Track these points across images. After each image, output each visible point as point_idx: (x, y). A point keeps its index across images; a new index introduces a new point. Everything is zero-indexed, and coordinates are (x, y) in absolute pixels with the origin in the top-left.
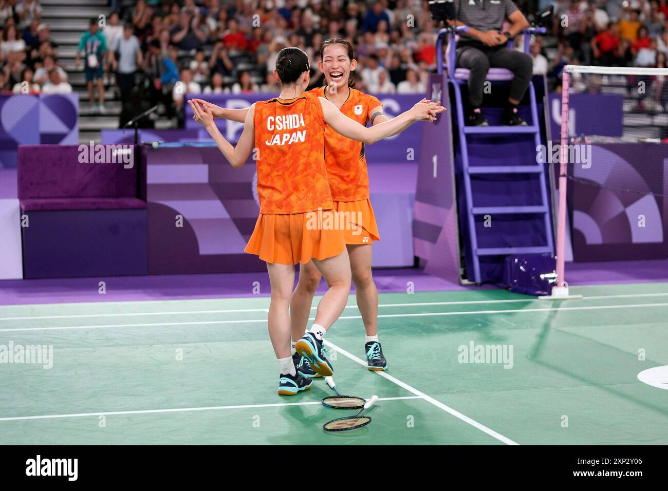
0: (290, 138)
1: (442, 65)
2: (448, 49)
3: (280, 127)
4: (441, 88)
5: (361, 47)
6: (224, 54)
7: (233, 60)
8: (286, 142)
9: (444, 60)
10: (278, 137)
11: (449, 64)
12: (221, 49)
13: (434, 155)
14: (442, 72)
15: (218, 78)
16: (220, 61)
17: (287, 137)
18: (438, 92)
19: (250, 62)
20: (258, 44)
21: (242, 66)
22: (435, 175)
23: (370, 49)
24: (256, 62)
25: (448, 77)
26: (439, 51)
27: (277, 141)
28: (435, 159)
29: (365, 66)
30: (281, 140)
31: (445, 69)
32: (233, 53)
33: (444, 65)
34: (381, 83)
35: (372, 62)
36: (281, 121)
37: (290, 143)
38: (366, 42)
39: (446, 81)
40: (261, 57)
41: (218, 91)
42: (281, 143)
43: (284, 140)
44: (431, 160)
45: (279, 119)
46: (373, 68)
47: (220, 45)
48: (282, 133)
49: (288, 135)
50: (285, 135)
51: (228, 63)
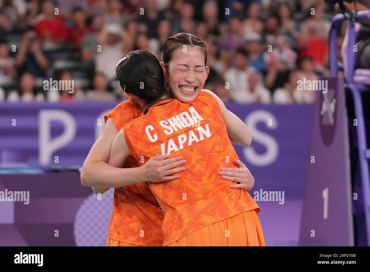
0: (188, 138)
1: (336, 63)
2: (345, 43)
3: (169, 131)
4: (336, 96)
5: (224, 38)
6: (35, 47)
7: (49, 55)
8: (184, 144)
9: (339, 58)
10: (171, 142)
11: (346, 63)
12: (32, 40)
13: (324, 189)
14: (337, 74)
15: (28, 80)
16: (30, 56)
17: (183, 139)
18: (331, 101)
19: (71, 59)
20: (81, 34)
21: (60, 64)
22: (325, 215)
23: (236, 40)
24: (80, 59)
25: (345, 81)
26: (332, 45)
27: (172, 147)
28: (325, 194)
29: (230, 65)
30: (178, 144)
31: (341, 69)
32: (49, 45)
33: (340, 64)
34: (252, 89)
35: (240, 59)
36: (167, 125)
37: (190, 144)
38: (230, 31)
39: (342, 86)
40: (86, 52)
41: (28, 98)
42: (179, 148)
43: (181, 143)
44: (321, 194)
45: (164, 124)
46: (241, 68)
47: (31, 35)
48: (174, 137)
49: (184, 136)
50: (179, 137)
51: (41, 60)
